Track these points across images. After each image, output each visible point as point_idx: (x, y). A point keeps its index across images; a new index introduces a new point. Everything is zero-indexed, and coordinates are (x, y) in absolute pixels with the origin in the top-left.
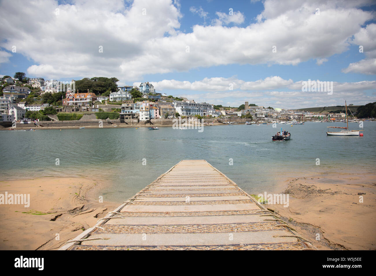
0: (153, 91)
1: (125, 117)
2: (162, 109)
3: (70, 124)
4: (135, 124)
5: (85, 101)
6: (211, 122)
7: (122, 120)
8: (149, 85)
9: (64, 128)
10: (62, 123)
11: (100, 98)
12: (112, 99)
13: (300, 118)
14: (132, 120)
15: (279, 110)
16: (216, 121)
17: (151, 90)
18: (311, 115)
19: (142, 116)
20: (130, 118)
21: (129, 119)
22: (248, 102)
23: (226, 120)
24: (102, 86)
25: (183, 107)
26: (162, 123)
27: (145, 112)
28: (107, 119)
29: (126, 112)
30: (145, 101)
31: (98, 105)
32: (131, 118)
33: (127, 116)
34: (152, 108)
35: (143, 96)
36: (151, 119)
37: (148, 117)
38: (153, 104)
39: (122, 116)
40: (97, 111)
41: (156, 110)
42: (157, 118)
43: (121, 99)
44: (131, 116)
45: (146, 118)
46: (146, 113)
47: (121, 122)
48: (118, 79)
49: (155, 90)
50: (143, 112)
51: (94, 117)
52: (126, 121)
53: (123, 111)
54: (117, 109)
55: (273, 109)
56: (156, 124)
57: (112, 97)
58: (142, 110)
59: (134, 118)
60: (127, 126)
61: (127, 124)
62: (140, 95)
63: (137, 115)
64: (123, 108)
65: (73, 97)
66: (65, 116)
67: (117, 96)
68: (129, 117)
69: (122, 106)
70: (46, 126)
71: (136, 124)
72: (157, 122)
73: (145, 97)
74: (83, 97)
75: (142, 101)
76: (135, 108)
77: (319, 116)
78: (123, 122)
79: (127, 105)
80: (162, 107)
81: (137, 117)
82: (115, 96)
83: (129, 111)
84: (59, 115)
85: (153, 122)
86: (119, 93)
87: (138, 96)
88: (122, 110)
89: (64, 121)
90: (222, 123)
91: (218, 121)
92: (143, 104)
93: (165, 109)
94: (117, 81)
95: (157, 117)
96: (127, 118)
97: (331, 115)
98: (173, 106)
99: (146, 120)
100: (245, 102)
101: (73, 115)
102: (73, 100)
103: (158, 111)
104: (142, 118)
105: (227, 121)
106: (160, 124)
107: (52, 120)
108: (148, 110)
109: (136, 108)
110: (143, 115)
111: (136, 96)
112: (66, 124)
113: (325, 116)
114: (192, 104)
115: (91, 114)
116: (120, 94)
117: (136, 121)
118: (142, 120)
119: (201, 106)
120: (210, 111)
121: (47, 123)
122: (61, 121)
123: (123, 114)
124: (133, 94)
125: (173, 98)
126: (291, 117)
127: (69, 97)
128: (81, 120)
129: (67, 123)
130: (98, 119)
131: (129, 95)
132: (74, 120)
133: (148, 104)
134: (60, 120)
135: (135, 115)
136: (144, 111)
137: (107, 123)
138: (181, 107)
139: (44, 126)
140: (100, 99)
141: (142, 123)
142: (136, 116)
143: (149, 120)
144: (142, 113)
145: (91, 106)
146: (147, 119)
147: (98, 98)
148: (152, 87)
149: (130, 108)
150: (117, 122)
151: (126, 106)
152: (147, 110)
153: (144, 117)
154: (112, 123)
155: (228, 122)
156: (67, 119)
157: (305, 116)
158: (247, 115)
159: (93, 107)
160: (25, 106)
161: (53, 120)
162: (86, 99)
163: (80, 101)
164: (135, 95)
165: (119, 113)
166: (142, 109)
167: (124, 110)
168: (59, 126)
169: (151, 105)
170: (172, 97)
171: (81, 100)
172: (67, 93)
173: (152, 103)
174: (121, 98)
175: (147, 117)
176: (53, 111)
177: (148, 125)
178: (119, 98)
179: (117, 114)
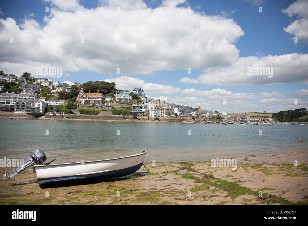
1: (137, 114)
2: (166, 109)
3: (92, 118)
4: (146, 120)
5: (97, 100)
7: (135, 116)
8: (141, 90)
10: (86, 116)
11: (107, 98)
12: (117, 99)
13: (243, 120)
14: (143, 117)
15: (225, 114)
16: (202, 120)
17: (142, 94)
20: (141, 115)
21: (140, 116)
25: (180, 109)
26: (168, 120)
27: (154, 111)
28: (120, 115)
29: (137, 110)
31: (109, 104)
32: (142, 115)
33: (139, 114)
34: (159, 108)
36: (158, 116)
40: (110, 108)
41: (162, 110)
42: (162, 116)
44: (142, 114)
45: (155, 116)
47: (134, 118)
49: (144, 94)
50: (153, 111)
51: (109, 113)
52: (138, 117)
53: (134, 109)
54: (127, 108)
55: (219, 113)
56: (162, 120)
57: (118, 98)
58: (152, 110)
59: (144, 115)
60: (139, 121)
61: (139, 119)
64: (134, 107)
65: (86, 96)
66: (86, 111)
67: (122, 97)
68: (141, 114)
69: (132, 106)
70: (71, 118)
72: (163, 120)
74: (95, 96)
76: (144, 108)
77: (255, 120)
78: (136, 118)
79: (138, 105)
81: (147, 115)
82: (120, 97)
83: (139, 109)
84: (81, 110)
85: (160, 119)
87: (137, 98)
88: (133, 109)
90: (206, 122)
93: (167, 109)
95: (162, 115)
96: (139, 115)
99: (155, 117)
101: (92, 110)
102: (86, 98)
104: (152, 116)
107: (74, 114)
110: (153, 114)
111: (135, 98)
112: (88, 118)
114: (184, 107)
115: (107, 111)
116: (124, 95)
117: (146, 118)
118: (152, 117)
121: (72, 116)
123: (135, 111)
124: (133, 96)
126: (237, 119)
127: (82, 96)
128: (99, 115)
129: (89, 117)
130: (113, 115)
131: (131, 97)
132: (93, 114)
134: (81, 114)
135: (144, 113)
137: (122, 118)
138: (178, 109)
139: (69, 118)
140: (107, 99)
141: (151, 120)
143: (157, 117)
144: (152, 111)
145: (103, 104)
147: (106, 98)
149: (140, 107)
150: (130, 118)
151: (137, 105)
152: (155, 109)
154: (126, 119)
156: (88, 113)
159: (105, 105)
160: (46, 101)
161: (75, 114)
162: (97, 99)
163: (92, 100)
165: (130, 111)
166: (152, 109)
167: (135, 109)
168: (83, 119)
169: (156, 106)
171: (93, 98)
172: (80, 92)
175: (156, 115)
176: (74, 106)
177: (157, 121)
178: (124, 99)
179: (129, 111)
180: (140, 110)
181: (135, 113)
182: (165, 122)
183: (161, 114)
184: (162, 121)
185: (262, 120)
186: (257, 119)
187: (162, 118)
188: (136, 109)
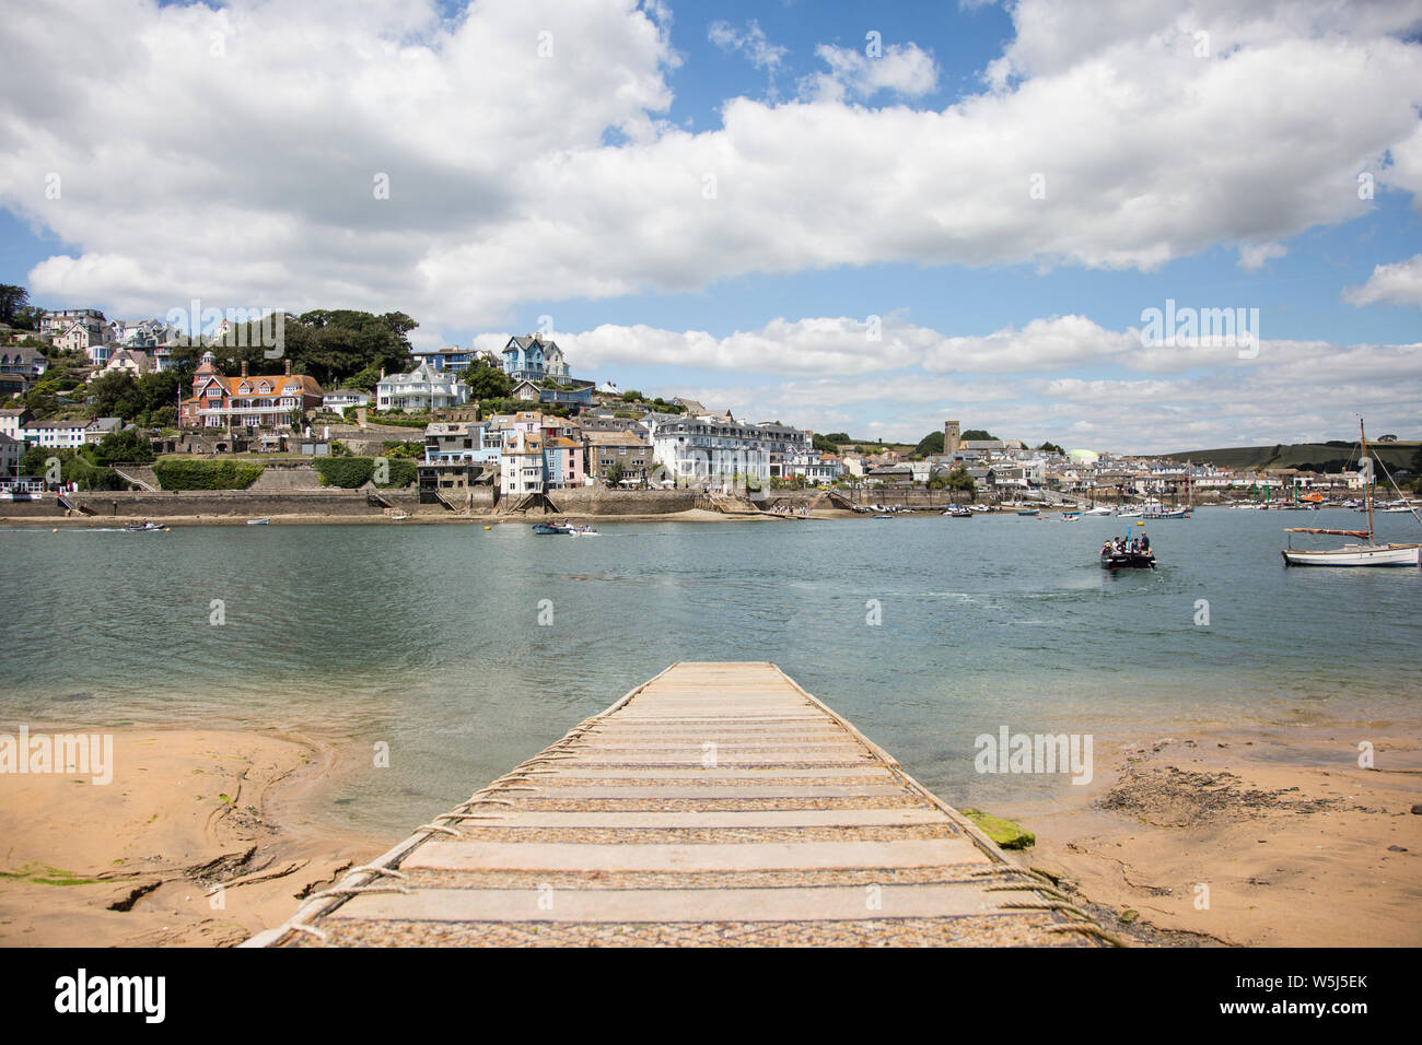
0: (560, 373)
1: (440, 479)
2: (598, 447)
3: (207, 506)
4: (479, 510)
5: (274, 409)
6: (802, 503)
7: (428, 490)
8: (541, 347)
9: (180, 520)
10: (176, 501)
11: (335, 399)
12: (385, 401)
13: (1175, 490)
14: (468, 492)
15: (1087, 457)
16: (822, 502)
17: (552, 366)
18: (1220, 479)
19: (513, 474)
20: (460, 483)
21: (455, 486)
22: (957, 423)
23: (864, 496)
24: (344, 348)
25: (686, 441)
26: (595, 507)
27: (523, 458)
28: (364, 488)
29: (446, 458)
30: (525, 413)
31: (327, 428)
32: (466, 483)
33: (447, 477)
34: (556, 442)
35: (518, 390)
36: (548, 487)
37: (538, 479)
38: (558, 426)
39: (426, 474)
40: (323, 451)
41: (572, 453)
42: (573, 486)
43: (423, 403)
44: (465, 476)
45: (530, 485)
46: (529, 462)
47: (423, 502)
48: (416, 321)
49: (566, 367)
50: (517, 458)
51: (309, 476)
52: (445, 494)
53: (434, 453)
54: (407, 446)
55: (1062, 453)
56: (568, 509)
57: (387, 394)
58: (513, 451)
59: (479, 482)
60: (446, 515)
61: (447, 507)
62: (505, 387)
63: (489, 470)
64: (434, 440)
65: (225, 394)
66: (189, 473)
67: (409, 390)
68: (456, 479)
69: (426, 434)
70: (105, 513)
71: (484, 509)
72: (576, 504)
73: (525, 396)
74: (263, 392)
75: (514, 413)
76: (482, 443)
77: (1254, 485)
78: (434, 500)
79: (451, 429)
80: (597, 437)
81: (490, 481)
82: (398, 391)
83: (457, 452)
84: (164, 468)
85: (557, 502)
86: (416, 376)
87: (498, 392)
88: (430, 449)
89: (184, 494)
90: (848, 508)
91: (830, 502)
92: (517, 426)
93: (608, 447)
94: (411, 325)
95: (576, 480)
96: (448, 484)
97: (1304, 481)
98: (643, 434)
99: (530, 491)
100: (947, 424)
101: (220, 466)
102: (221, 403)
103: (579, 454)
104: (513, 486)
105: (870, 500)
106: (588, 510)
107: (130, 488)
108: (538, 450)
109: (487, 444)
110: (517, 472)
111: (488, 389)
112: (190, 506)
113: (1280, 483)
114: (725, 429)
115: (296, 465)
116: (419, 380)
117: (485, 495)
118: (511, 492)
119: (759, 439)
120: (796, 458)
121: (110, 501)
122: (170, 494)
123: (433, 465)
124: (474, 383)
125: (643, 401)
126: (1140, 486)
127: (205, 393)
128: (256, 488)
129: (195, 501)
130: (327, 485)
131: (460, 389)
132: (224, 487)
133: (537, 426)
134: (165, 488)
135: (480, 470)
136: (520, 455)
137: (365, 504)
138: (677, 442)
139: (96, 514)
140: (336, 403)
141: (510, 505)
142: (486, 475)
143: (541, 492)
144: (513, 461)
145: (297, 431)
146: (533, 491)
147: (330, 397)
148: (557, 353)
149: (461, 441)
150: (405, 501)
151: (446, 432)
152: (532, 449)
153: (521, 480)
154: (384, 505)
155: (875, 507)
156: (197, 483)
157: (1197, 484)
158: (954, 478)
159: (308, 435)
160: (20, 426)
161: (137, 488)
162: (277, 403)
163: (250, 410)
164: (483, 387)
165: (414, 460)
166: (513, 446)
167: (438, 449)
168: (162, 514)
169: (552, 431)
170: (640, 398)
171: (257, 403)
172: (199, 375)
173: (553, 422)
174: (423, 400)
175: (531, 479)
176: (136, 449)
177: (537, 514)
178: (418, 398)
179: (408, 466)
180: (462, 457)
181: (430, 471)
182: (584, 515)
183: (572, 475)
184: (566, 514)
185: (1303, 485)
186: (1270, 483)
187: (566, 495)
188: (443, 452)
